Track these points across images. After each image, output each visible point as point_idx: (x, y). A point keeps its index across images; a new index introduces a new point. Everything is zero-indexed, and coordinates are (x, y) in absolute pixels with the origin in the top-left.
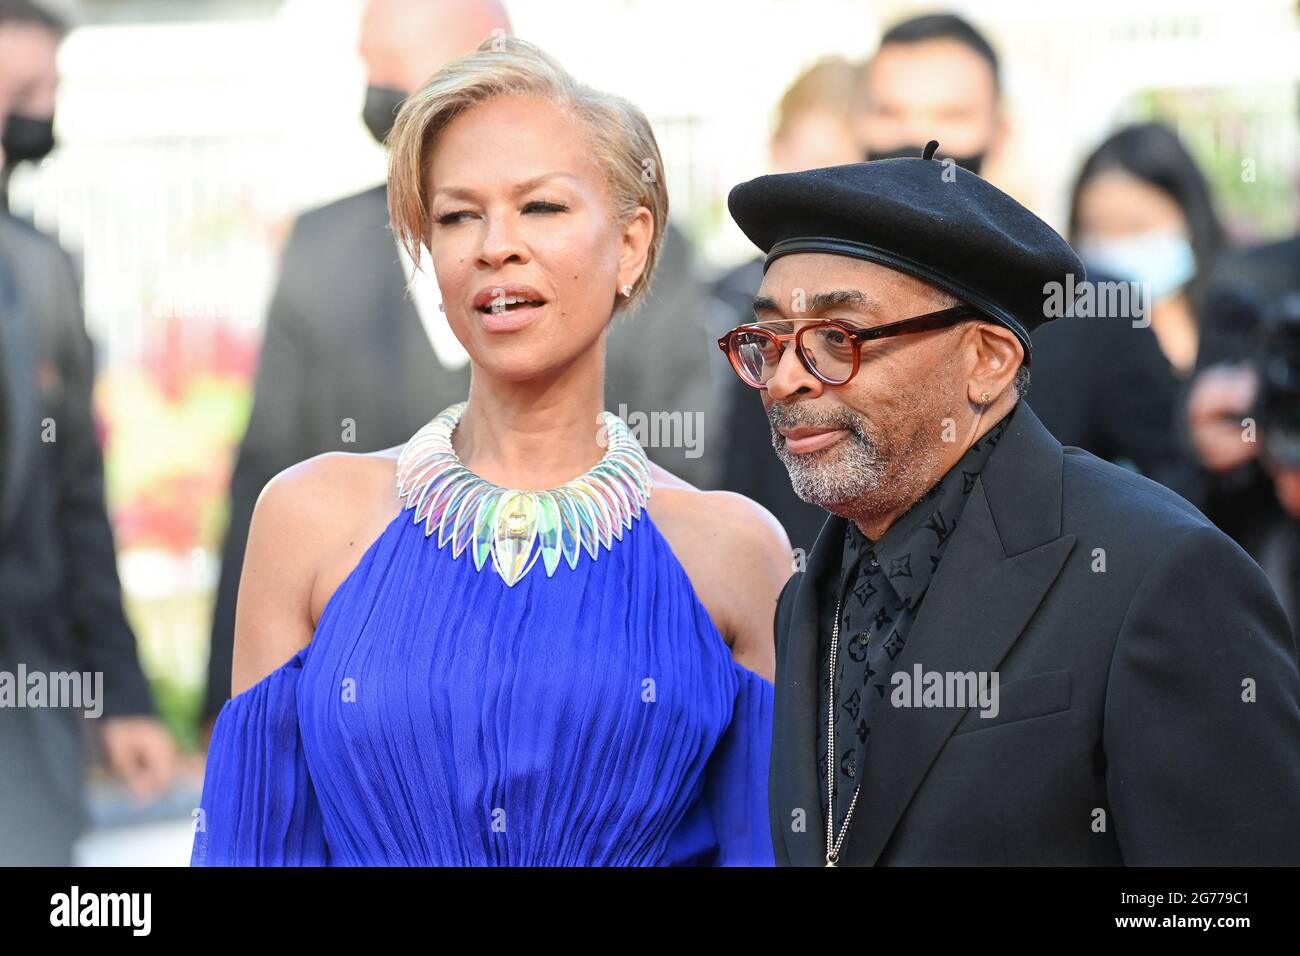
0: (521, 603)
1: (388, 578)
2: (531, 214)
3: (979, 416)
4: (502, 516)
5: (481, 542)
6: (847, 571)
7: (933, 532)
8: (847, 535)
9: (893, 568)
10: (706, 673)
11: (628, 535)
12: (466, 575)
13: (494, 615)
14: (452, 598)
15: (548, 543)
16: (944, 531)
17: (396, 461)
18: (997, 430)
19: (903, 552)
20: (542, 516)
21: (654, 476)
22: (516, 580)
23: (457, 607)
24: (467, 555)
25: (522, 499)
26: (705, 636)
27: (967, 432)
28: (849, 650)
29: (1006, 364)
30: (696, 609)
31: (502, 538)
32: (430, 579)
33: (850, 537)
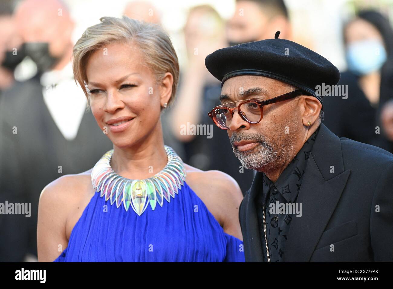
0: (145, 221)
1: (94, 217)
2: (123, 89)
3: (307, 130)
4: (133, 190)
5: (126, 200)
6: (266, 195)
7: (296, 176)
8: (263, 181)
9: (283, 190)
10: (215, 239)
11: (180, 191)
12: (122, 213)
13: (135, 226)
14: (118, 222)
15: (151, 198)
16: (300, 174)
17: (90, 175)
18: (314, 135)
19: (286, 184)
20: (148, 188)
21: (187, 169)
22: (142, 212)
23: (121, 226)
24: (122, 206)
25: (139, 183)
26: (213, 224)
27: (304, 136)
28: (271, 223)
29: (316, 110)
30: (208, 215)
31: (134, 198)
32: (109, 217)
33: (265, 182)
